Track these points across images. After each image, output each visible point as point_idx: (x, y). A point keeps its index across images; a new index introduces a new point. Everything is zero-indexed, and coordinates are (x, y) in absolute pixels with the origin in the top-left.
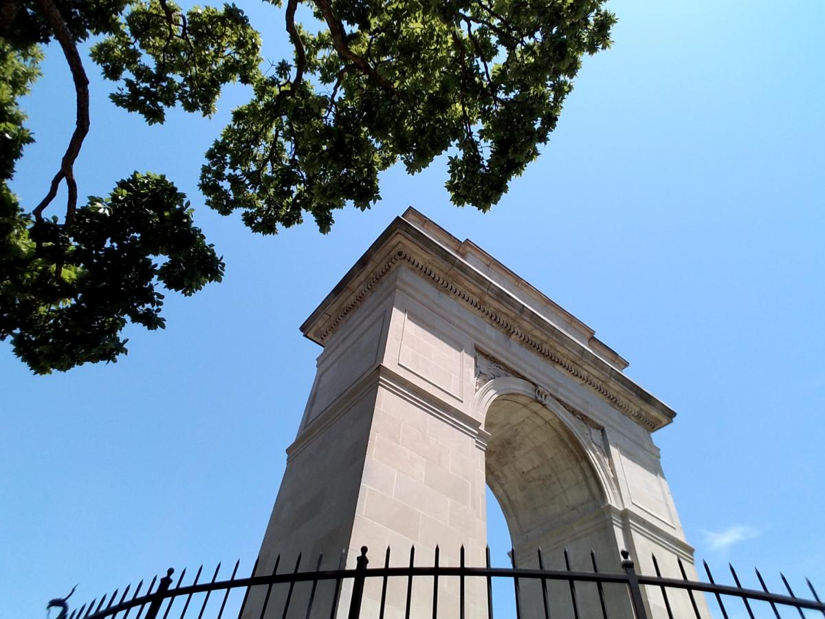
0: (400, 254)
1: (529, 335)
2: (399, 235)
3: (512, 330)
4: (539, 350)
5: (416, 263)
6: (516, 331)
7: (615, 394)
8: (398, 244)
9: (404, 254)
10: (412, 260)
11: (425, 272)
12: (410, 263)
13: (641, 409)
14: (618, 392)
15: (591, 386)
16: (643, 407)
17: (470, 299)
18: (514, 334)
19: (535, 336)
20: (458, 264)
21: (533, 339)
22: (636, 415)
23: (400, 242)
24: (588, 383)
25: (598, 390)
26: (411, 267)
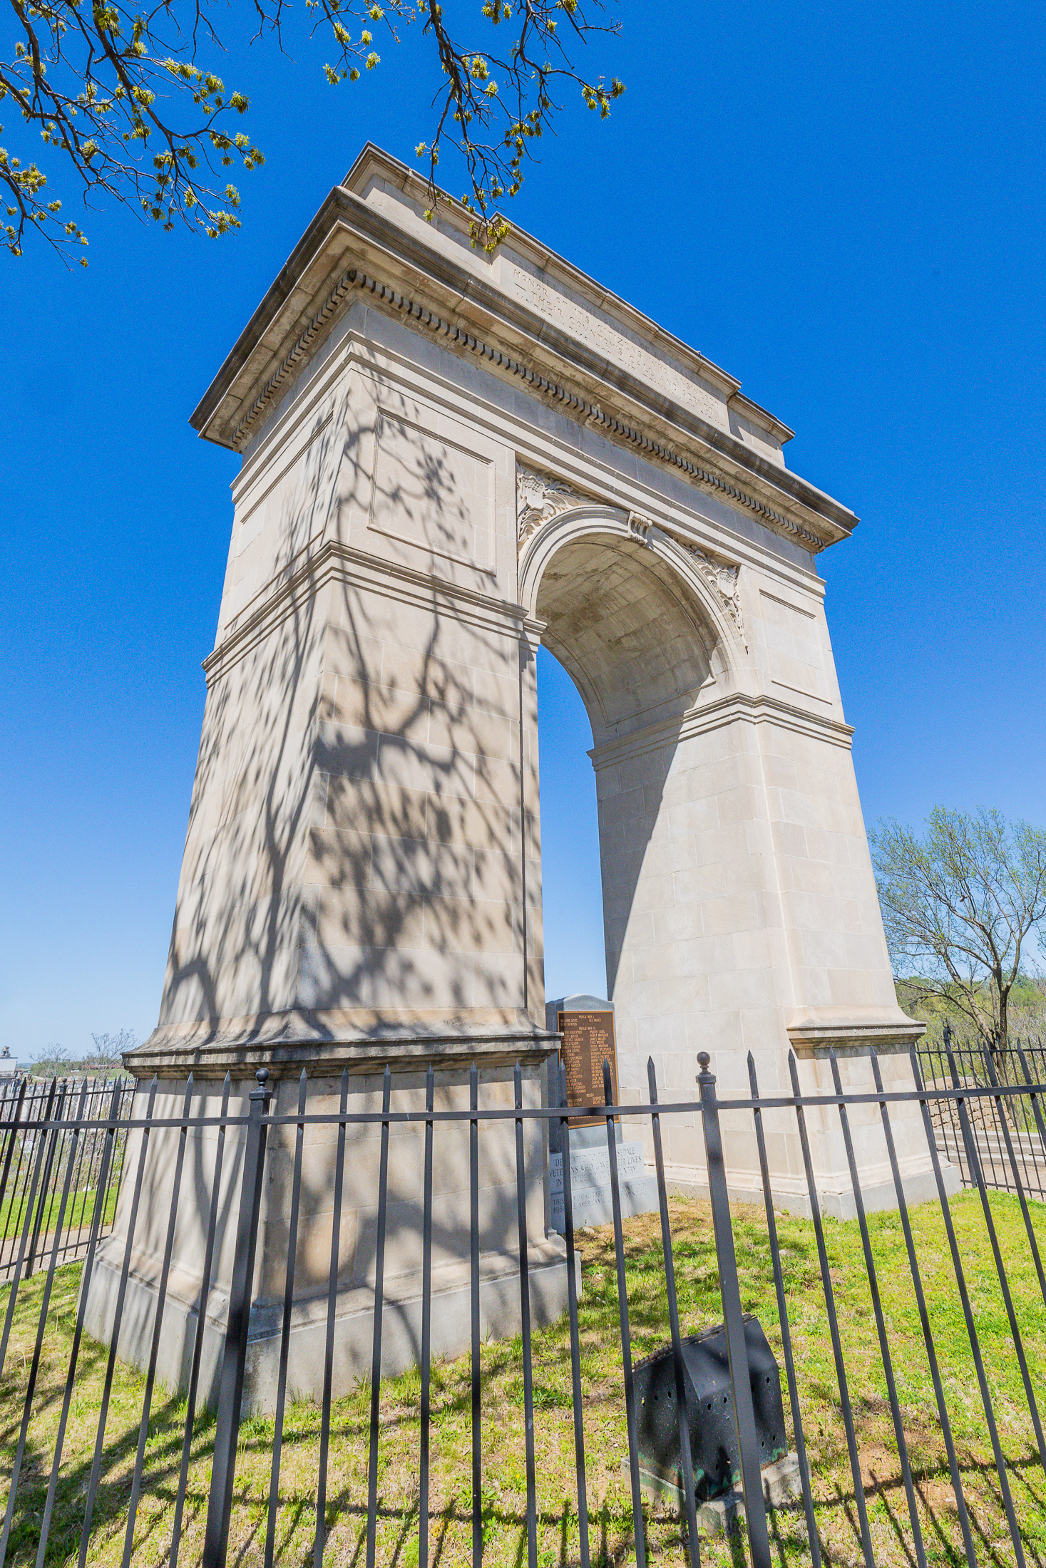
0: (352, 276)
1: (619, 417)
2: (343, 235)
3: (587, 412)
4: (635, 444)
5: (388, 294)
6: (594, 411)
7: (764, 501)
8: (343, 254)
9: (360, 275)
10: (379, 289)
11: (409, 312)
12: (376, 295)
13: (805, 521)
14: (768, 498)
15: (725, 494)
16: (807, 518)
17: (505, 359)
18: (592, 418)
19: (631, 417)
20: (473, 289)
21: (626, 422)
22: (795, 531)
23: (348, 249)
24: (721, 489)
25: (735, 499)
26: (378, 303)
